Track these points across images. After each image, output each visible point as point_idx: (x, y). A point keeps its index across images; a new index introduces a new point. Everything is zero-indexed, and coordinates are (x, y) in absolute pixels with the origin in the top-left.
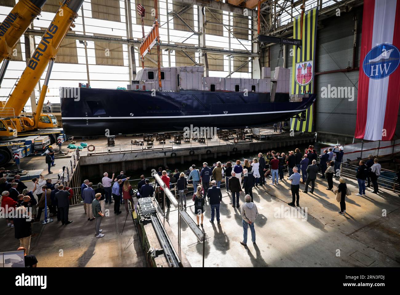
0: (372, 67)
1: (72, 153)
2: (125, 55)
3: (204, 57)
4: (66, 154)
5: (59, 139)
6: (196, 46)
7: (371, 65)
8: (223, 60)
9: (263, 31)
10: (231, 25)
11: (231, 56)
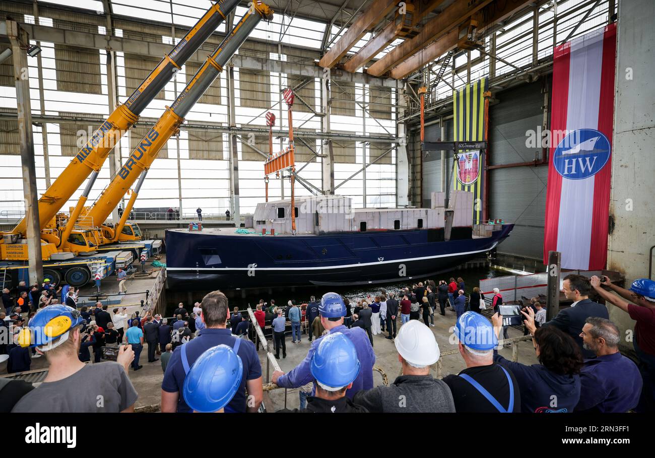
0: (567, 161)
1: (157, 272)
2: (225, 145)
3: (328, 145)
4: (150, 274)
5: (143, 255)
6: (317, 131)
7: (565, 158)
8: (355, 148)
9: (411, 107)
10: (366, 101)
11: (366, 143)
